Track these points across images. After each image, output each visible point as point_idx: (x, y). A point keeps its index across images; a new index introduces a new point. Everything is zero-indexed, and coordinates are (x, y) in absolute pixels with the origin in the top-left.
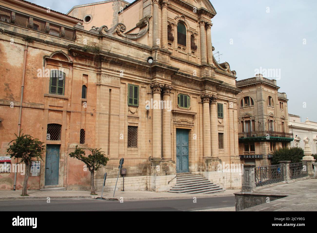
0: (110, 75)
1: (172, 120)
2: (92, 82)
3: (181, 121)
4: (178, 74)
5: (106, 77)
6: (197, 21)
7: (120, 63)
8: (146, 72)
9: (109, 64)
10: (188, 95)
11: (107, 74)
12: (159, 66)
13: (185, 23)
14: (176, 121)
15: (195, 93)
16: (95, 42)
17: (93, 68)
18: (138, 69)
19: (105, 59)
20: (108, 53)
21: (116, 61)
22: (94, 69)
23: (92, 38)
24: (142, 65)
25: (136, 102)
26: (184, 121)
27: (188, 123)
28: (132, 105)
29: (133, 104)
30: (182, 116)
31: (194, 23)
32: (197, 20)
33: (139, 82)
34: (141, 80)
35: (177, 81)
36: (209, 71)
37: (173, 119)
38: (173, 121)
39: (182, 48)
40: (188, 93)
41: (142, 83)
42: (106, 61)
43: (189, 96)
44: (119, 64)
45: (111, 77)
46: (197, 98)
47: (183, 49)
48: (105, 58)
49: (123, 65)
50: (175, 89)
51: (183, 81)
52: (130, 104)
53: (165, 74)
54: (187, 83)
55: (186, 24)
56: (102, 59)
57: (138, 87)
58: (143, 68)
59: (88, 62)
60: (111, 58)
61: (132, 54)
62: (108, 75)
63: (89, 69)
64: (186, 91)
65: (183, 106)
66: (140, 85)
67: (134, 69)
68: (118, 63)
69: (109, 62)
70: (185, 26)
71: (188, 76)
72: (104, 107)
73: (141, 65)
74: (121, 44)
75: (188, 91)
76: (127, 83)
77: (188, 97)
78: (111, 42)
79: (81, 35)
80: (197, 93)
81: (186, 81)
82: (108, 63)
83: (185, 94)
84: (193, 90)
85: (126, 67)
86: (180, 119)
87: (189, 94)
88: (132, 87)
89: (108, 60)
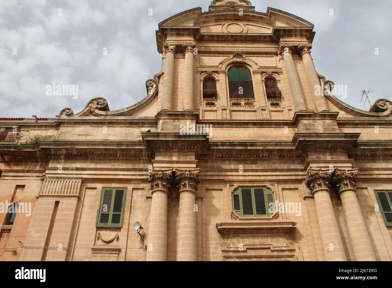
0: (60, 178)
1: (219, 247)
2: (30, 195)
3: (247, 248)
4: (221, 148)
5: (53, 182)
6: (276, 54)
7: (82, 154)
8: (143, 160)
9: (63, 161)
10: (265, 186)
11: (53, 178)
12: (152, 139)
13: (246, 64)
14: (232, 249)
15: (286, 178)
16: (49, 135)
17: (35, 172)
18: (123, 158)
19: (54, 154)
20: (53, 143)
21: (75, 152)
22: (37, 173)
23: (45, 131)
24: (126, 148)
25: (117, 219)
26: (258, 247)
27: (273, 251)
28: (105, 226)
29: (110, 224)
30: (250, 235)
31: (272, 58)
32: (275, 51)
33: (128, 181)
34: (130, 175)
35: (227, 162)
36: (316, 124)
37: (222, 245)
38: (222, 251)
39: (243, 103)
40: (263, 181)
41: (133, 181)
42: (57, 157)
43: (269, 188)
44: (81, 156)
45: (62, 181)
46: (297, 189)
47: (245, 104)
48: (53, 152)
49: (89, 158)
50: (224, 180)
51: (247, 160)
52: (102, 225)
53: (177, 152)
54: (258, 162)
55: (249, 65)
56: (48, 154)
57: (124, 190)
58: (133, 153)
59: (30, 165)
60: (61, 149)
61: (115, 136)
62: (57, 178)
63: (28, 175)
64: (258, 178)
65: (251, 213)
66: (130, 187)
67: (115, 159)
68: (79, 156)
69: (62, 157)
70: (249, 67)
71: (251, 145)
72: (37, 235)
73: (123, 148)
74: (92, 127)
75: (263, 178)
76: (99, 186)
77: (266, 192)
78: (74, 128)
79: (28, 131)
80: (294, 178)
81: (253, 159)
82: (61, 159)
83: (255, 185)
84: (278, 173)
85: (97, 159)
86: (244, 243)
87: (268, 185)
88: (111, 192)
89: (59, 154)
